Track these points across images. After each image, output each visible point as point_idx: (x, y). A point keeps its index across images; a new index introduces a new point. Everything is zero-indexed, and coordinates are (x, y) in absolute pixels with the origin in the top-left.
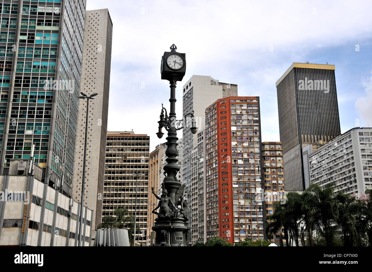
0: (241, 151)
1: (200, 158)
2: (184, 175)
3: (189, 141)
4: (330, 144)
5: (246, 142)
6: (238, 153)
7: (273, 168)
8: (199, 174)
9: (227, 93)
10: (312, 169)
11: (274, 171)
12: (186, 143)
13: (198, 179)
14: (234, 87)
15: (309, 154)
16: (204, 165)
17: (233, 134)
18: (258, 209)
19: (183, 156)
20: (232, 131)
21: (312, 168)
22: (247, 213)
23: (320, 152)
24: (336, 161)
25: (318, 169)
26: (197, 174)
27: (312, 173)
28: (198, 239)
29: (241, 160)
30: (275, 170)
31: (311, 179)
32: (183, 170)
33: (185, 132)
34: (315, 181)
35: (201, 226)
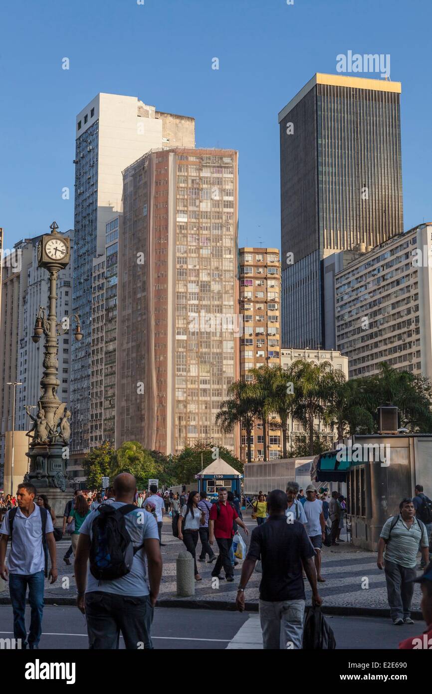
0: (195, 266)
1: (111, 277)
2: (76, 309)
3: (88, 238)
4: (377, 253)
5: (207, 248)
6: (190, 270)
7: (258, 302)
8: (108, 310)
9: (173, 135)
10: (341, 303)
11: (260, 309)
12: (81, 242)
13: (104, 321)
14: (188, 122)
15: (336, 272)
16: (118, 291)
17: (181, 228)
18: (225, 384)
19: (75, 268)
20: (178, 224)
21: (340, 300)
22: (204, 393)
23: (357, 268)
24: (386, 289)
25: (351, 304)
26: (104, 310)
27: (339, 312)
28: (102, 443)
29: (195, 284)
30: (262, 306)
31: (337, 324)
32: (74, 299)
33: (80, 218)
34: (344, 327)
35: (108, 417)
